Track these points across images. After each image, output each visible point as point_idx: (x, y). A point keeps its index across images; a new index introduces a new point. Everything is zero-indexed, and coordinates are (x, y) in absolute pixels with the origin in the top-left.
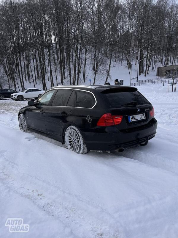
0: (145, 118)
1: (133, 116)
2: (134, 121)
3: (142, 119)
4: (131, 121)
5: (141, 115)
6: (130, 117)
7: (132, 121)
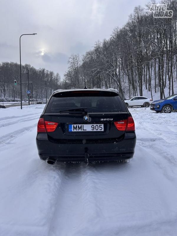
0: (103, 130)
1: (77, 125)
2: (78, 131)
3: (95, 130)
4: (73, 131)
5: (95, 125)
6: (73, 125)
7: (75, 131)
